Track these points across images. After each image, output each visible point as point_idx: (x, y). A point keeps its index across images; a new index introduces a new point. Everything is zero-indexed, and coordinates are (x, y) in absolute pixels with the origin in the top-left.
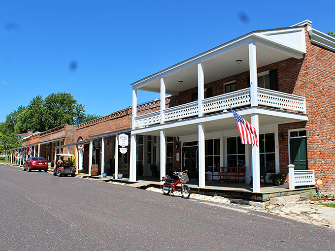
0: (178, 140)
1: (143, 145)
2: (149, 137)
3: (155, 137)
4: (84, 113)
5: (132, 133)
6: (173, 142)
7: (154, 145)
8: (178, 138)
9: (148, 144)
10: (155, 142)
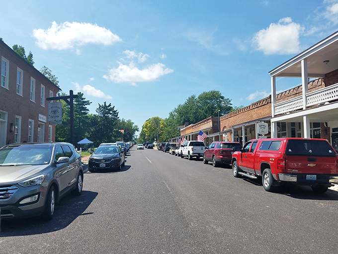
0: (327, 125)
1: (287, 132)
2: (293, 124)
3: (300, 123)
4: (231, 106)
5: (272, 120)
6: (320, 128)
7: (299, 132)
8: (326, 123)
9: (292, 131)
10: (300, 128)
